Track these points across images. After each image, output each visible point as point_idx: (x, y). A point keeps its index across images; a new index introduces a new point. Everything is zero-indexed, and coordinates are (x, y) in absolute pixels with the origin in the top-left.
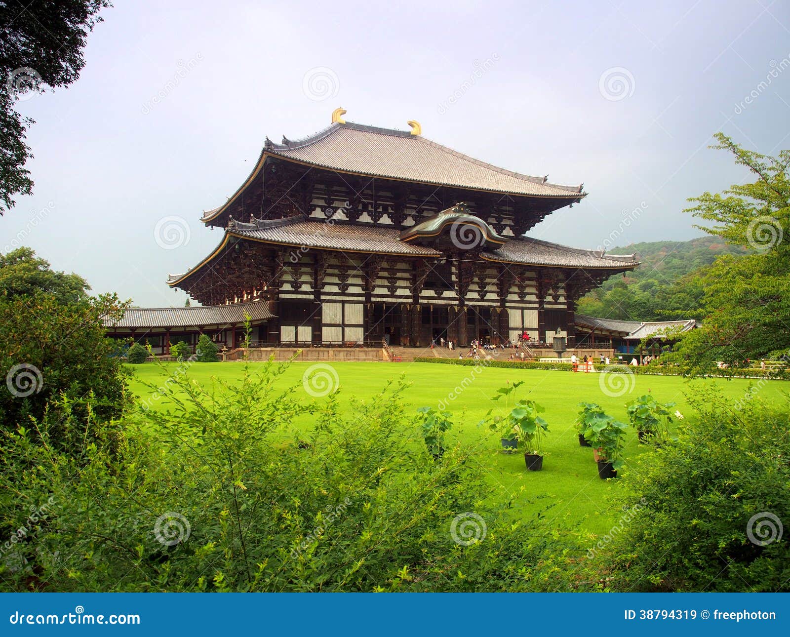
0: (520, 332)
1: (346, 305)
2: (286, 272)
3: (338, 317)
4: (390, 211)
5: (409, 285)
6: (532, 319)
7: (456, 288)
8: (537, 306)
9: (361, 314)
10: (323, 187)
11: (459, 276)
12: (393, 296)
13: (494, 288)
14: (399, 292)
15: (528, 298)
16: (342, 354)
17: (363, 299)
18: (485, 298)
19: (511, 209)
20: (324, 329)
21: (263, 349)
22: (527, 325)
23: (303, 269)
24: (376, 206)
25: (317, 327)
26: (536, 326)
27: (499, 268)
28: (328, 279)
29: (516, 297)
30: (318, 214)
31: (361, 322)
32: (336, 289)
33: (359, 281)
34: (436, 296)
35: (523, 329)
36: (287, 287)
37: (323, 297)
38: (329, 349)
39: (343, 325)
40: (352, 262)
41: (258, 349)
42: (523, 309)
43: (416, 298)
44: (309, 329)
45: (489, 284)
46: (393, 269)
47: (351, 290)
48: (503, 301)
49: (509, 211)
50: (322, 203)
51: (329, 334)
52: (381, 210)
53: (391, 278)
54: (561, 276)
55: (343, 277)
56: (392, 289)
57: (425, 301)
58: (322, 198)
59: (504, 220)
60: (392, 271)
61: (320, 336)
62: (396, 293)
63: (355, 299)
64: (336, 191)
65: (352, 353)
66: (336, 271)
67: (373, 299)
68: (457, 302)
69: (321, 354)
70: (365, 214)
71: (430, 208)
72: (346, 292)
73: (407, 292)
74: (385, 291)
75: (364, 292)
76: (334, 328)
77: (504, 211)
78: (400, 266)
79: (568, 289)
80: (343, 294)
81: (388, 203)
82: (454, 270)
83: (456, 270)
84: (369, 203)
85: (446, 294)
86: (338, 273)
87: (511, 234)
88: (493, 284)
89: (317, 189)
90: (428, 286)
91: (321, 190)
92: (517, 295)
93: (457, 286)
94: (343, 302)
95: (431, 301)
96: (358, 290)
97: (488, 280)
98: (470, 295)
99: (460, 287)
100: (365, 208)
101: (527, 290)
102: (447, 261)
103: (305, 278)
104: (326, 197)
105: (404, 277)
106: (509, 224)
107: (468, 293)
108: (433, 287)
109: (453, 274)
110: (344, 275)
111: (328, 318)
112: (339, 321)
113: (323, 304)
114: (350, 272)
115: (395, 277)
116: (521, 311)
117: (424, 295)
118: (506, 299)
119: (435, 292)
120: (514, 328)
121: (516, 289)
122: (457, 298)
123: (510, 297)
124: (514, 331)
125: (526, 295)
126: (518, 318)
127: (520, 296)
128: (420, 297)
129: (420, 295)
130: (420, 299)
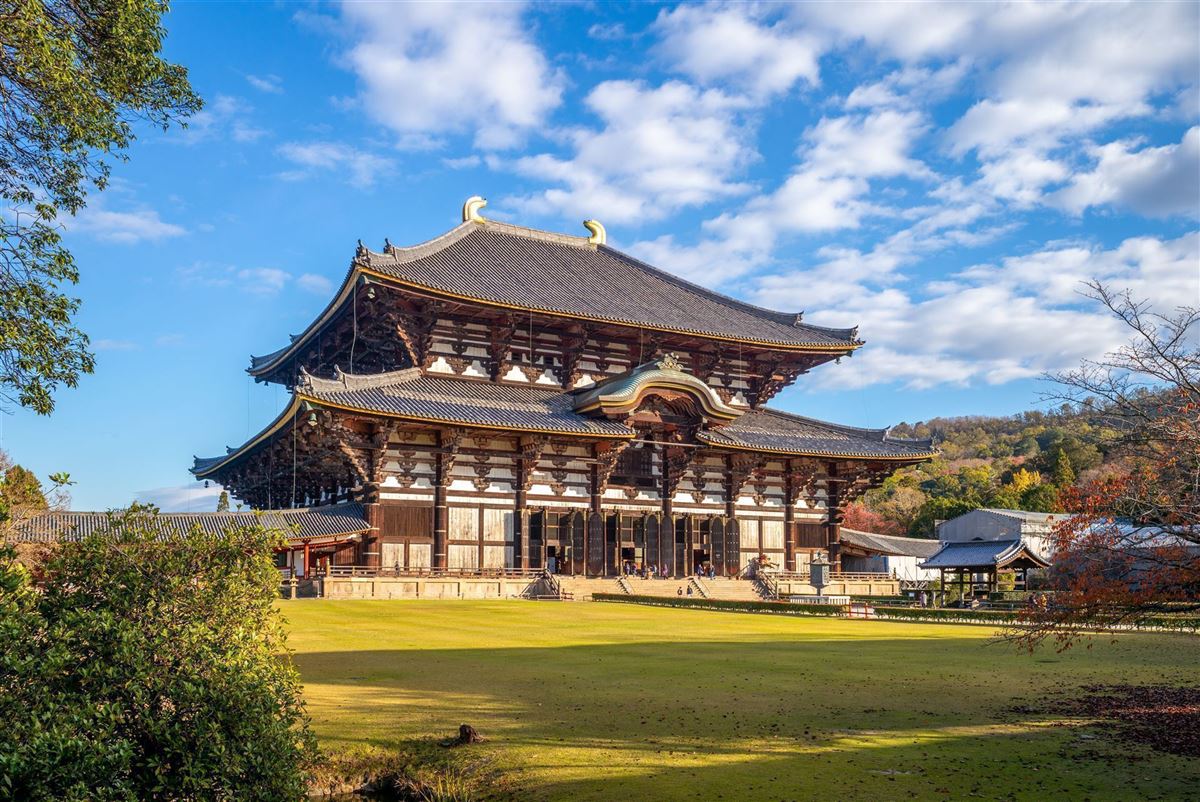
0: (757, 555)
1: (487, 512)
2: (391, 458)
3: (473, 530)
4: (556, 363)
5: (587, 481)
6: (775, 534)
7: (658, 486)
8: (782, 514)
9: (510, 526)
10: (449, 323)
11: (665, 468)
12: (559, 498)
13: (718, 487)
14: (570, 491)
15: (770, 502)
16: (479, 586)
17: (510, 502)
18: (702, 502)
19: (745, 364)
20: (452, 549)
21: (353, 579)
22: (767, 543)
23: (418, 454)
24: (534, 356)
25: (440, 545)
26: (781, 545)
27: (726, 455)
28: (457, 470)
29: (750, 501)
30: (441, 366)
31: (510, 538)
32: (468, 486)
33: (507, 474)
34: (626, 497)
36: (392, 482)
37: (449, 499)
38: (461, 580)
39: (481, 543)
40: (494, 445)
41: (346, 579)
42: (761, 519)
43: (595, 500)
44: (427, 549)
45: (710, 480)
46: (561, 456)
47: (494, 487)
48: (730, 509)
49: (743, 368)
50: (448, 349)
51: (456, 555)
52: (541, 362)
53: (558, 470)
54: (822, 470)
55: (482, 467)
56: (559, 486)
57: (611, 506)
58: (449, 342)
59: (734, 381)
60: (559, 458)
61: (445, 560)
62: (565, 493)
63: (501, 501)
64: (470, 331)
66: (471, 458)
67: (529, 502)
68: (660, 508)
69: (447, 586)
70: (516, 369)
71: (619, 360)
72: (486, 490)
73: (583, 492)
74: (546, 490)
75: (513, 491)
76: (466, 547)
77: (734, 366)
78: (570, 451)
79: (833, 488)
80: (480, 493)
81: (553, 352)
82: (655, 458)
83: (659, 458)
84: (524, 351)
85: (643, 495)
86: (475, 460)
87: (744, 402)
88: (715, 481)
89: (441, 327)
90: (616, 481)
91: (446, 328)
92: (751, 498)
93: (660, 484)
94: (482, 507)
95: (619, 507)
96: (505, 488)
97: (708, 475)
98: (679, 497)
99: (666, 485)
100: (517, 358)
101: (768, 490)
102: (645, 445)
103: (420, 468)
104: (455, 340)
105: (577, 468)
106: (741, 387)
107: (678, 495)
108: (623, 484)
109: (655, 464)
110: (483, 463)
111: (458, 531)
112: (474, 535)
113: (450, 509)
114: (493, 460)
115: (564, 467)
116: (757, 522)
117: (608, 497)
118: (735, 503)
119: (625, 491)
120: (747, 548)
121: (751, 489)
122: (660, 501)
123: (741, 501)
124: (748, 554)
125: (765, 497)
126: (752, 533)
127: (758, 499)
128: (603, 499)
129: (602, 496)
130: (602, 503)
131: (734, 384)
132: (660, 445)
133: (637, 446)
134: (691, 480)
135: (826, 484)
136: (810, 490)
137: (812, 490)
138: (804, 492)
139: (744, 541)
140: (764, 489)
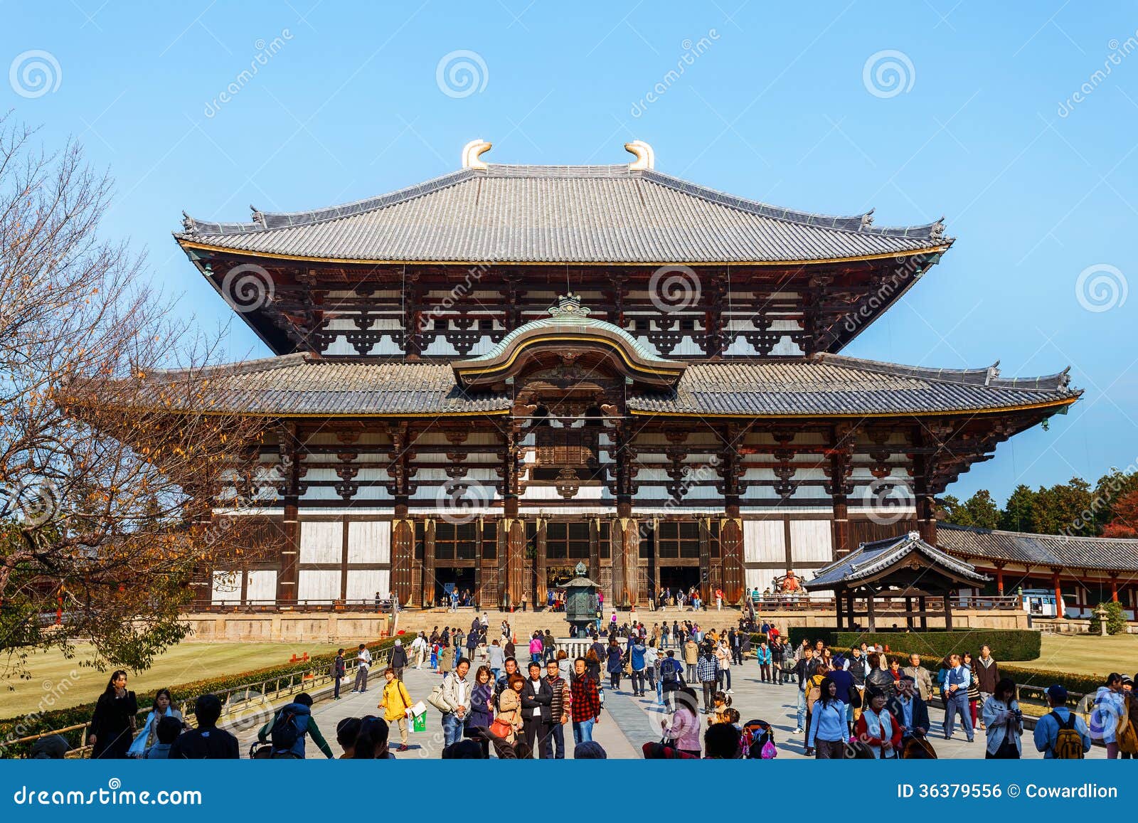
0: (782, 572)
1: (352, 525)
3: (334, 549)
5: (496, 478)
6: (814, 539)
7: (609, 478)
8: (830, 510)
9: (384, 543)
10: (351, 293)
15: (801, 493)
17: (391, 511)
20: (304, 575)
22: (801, 554)
23: (263, 457)
24: (464, 321)
25: (289, 571)
26: (827, 555)
28: (313, 475)
29: (769, 493)
30: (341, 346)
31: (386, 559)
32: (330, 493)
33: (380, 474)
34: (559, 496)
35: (789, 564)
36: (229, 493)
37: (303, 511)
39: (345, 567)
42: (787, 518)
43: (511, 503)
44: (271, 576)
45: (695, 465)
46: (459, 446)
47: (364, 493)
48: (732, 503)
50: (349, 325)
51: (312, 587)
52: (475, 327)
53: (453, 464)
54: (896, 438)
55: (347, 468)
57: (534, 510)
59: (776, 322)
60: (457, 450)
61: (293, 590)
63: (374, 511)
64: (378, 300)
65: (323, 623)
66: (333, 458)
67: (412, 511)
68: (613, 509)
70: (441, 338)
75: (392, 497)
76: (323, 572)
78: (473, 439)
79: (919, 465)
80: (345, 503)
82: (604, 439)
83: (611, 440)
84: (451, 317)
85: (586, 492)
86: (338, 460)
90: (542, 475)
91: (347, 300)
92: (771, 488)
93: (612, 475)
94: (346, 520)
95: (548, 510)
96: (381, 493)
97: (692, 457)
98: (644, 493)
99: (620, 476)
101: (800, 475)
102: (588, 423)
103: (265, 474)
104: (359, 313)
105: (484, 461)
106: (788, 329)
107: (641, 488)
108: (554, 478)
109: (604, 448)
110: (348, 463)
111: (313, 552)
112: (336, 558)
113: (303, 524)
114: (362, 457)
115: (462, 461)
116: (782, 523)
117: (530, 497)
118: (741, 497)
119: (559, 488)
120: (761, 563)
121: (769, 475)
122: (613, 500)
123: (751, 493)
124: (766, 571)
125: (795, 485)
126: (773, 540)
127: (781, 488)
128: (522, 501)
129: (520, 497)
130: (522, 506)
131: (776, 326)
132: (611, 421)
133: (574, 425)
134: (663, 467)
135: (907, 460)
136: (877, 470)
137: (881, 470)
138: (865, 474)
139: (752, 552)
140: (791, 474)
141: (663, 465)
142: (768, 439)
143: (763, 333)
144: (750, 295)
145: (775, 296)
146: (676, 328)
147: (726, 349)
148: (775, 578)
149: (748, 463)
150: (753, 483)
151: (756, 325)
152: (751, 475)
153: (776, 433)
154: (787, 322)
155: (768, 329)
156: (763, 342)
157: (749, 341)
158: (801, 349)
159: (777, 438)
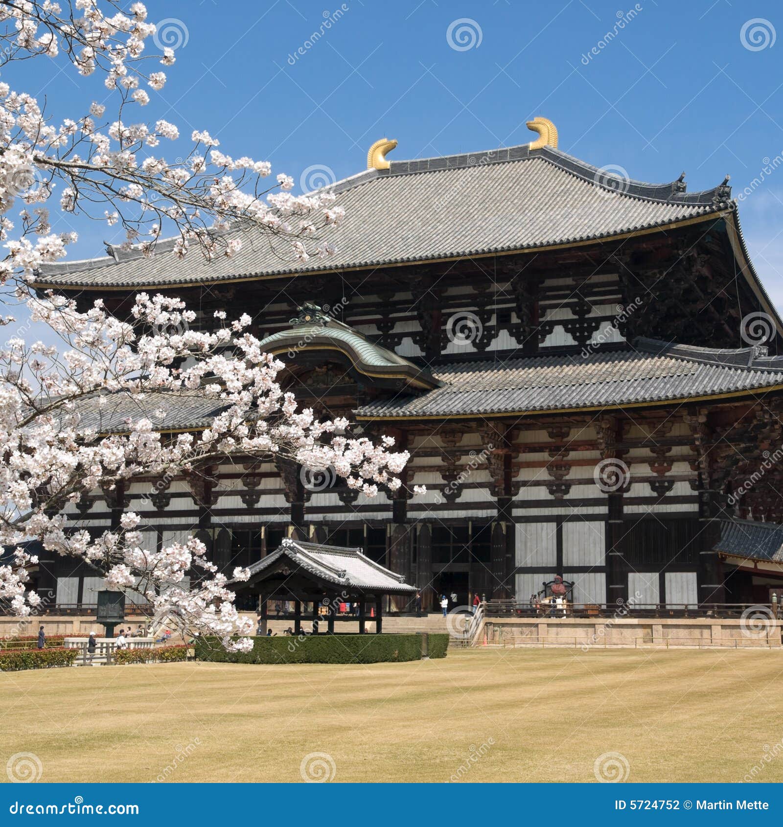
1: (165, 534)
5: (286, 486)
6: (587, 542)
8: (603, 510)
12: (250, 511)
13: (483, 477)
14: (265, 502)
17: (196, 520)
18: (458, 500)
22: (571, 558)
26: (599, 560)
28: (134, 488)
29: (541, 494)
32: (147, 505)
34: (341, 503)
35: (560, 569)
42: (559, 520)
43: (298, 511)
47: (175, 504)
48: (505, 505)
53: (247, 475)
56: (251, 497)
57: (318, 517)
59: (595, 307)
62: (260, 505)
63: (183, 521)
67: (215, 519)
68: (389, 515)
72: (167, 509)
73: (280, 501)
74: (236, 502)
75: (198, 507)
80: (161, 513)
87: (617, 337)
88: (479, 467)
92: (543, 488)
94: (161, 529)
95: (331, 516)
96: (188, 504)
97: (465, 459)
98: (419, 497)
101: (575, 473)
110: (162, 477)
115: (257, 471)
116: (554, 525)
117: (314, 505)
118: (514, 498)
119: (340, 495)
120: (531, 568)
121: (542, 474)
122: (389, 505)
123: (524, 494)
124: (536, 576)
125: (568, 485)
126: (544, 544)
127: (554, 488)
128: (308, 508)
129: (307, 504)
130: (308, 513)
131: (596, 312)
134: (437, 471)
135: (691, 453)
136: (656, 465)
137: (661, 465)
138: (644, 470)
139: (524, 556)
140: (565, 472)
141: (438, 468)
142: (542, 436)
143: (582, 320)
144: (569, 281)
145: (595, 279)
146: (493, 322)
147: (543, 341)
148: (544, 584)
149: (522, 463)
150: (525, 484)
151: (574, 313)
152: (524, 475)
153: (550, 430)
154: (608, 307)
155: (587, 316)
156: (582, 329)
157: (567, 330)
158: (622, 334)
159: (551, 435)
